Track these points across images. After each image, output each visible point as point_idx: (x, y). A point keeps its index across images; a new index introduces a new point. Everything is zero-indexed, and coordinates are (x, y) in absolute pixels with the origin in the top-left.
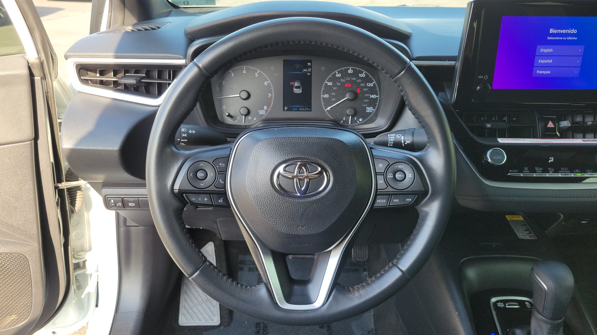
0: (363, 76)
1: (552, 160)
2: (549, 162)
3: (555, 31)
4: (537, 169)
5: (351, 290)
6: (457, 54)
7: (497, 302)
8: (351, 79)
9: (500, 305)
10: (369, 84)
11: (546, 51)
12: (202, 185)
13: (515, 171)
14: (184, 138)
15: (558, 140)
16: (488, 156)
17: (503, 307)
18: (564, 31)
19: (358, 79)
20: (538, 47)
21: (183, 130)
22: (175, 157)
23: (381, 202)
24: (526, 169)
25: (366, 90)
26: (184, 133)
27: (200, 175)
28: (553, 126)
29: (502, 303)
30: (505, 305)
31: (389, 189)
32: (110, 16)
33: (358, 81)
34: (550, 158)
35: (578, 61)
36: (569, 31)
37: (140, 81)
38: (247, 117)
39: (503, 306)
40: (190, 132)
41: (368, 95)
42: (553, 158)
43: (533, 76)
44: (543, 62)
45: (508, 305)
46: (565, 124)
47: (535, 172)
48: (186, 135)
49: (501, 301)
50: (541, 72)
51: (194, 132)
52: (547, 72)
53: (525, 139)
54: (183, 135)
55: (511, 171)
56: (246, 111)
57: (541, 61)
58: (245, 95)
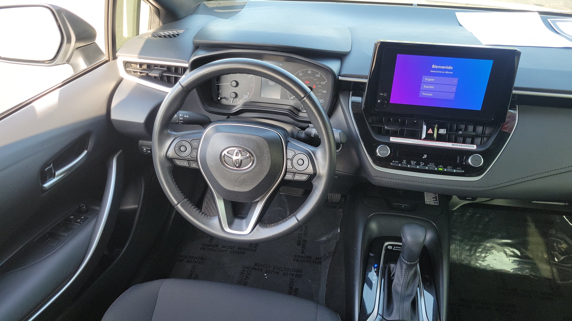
0: (318, 76)
1: (425, 156)
2: (423, 158)
3: (436, 67)
4: (412, 162)
5: (268, 226)
7: (389, 245)
8: (309, 78)
9: (390, 247)
10: (322, 83)
11: (429, 80)
12: (183, 155)
13: (396, 162)
14: (181, 120)
15: (434, 142)
16: (377, 151)
17: (391, 249)
18: (443, 67)
19: (315, 78)
20: (423, 77)
21: (180, 115)
22: (169, 136)
23: (289, 177)
24: (404, 161)
25: (320, 86)
26: (181, 117)
27: (183, 149)
28: (432, 133)
29: (391, 247)
30: (393, 248)
31: (294, 169)
32: (150, 18)
33: (314, 80)
34: (425, 155)
35: (454, 89)
36: (447, 68)
37: (162, 74)
39: (392, 248)
40: (185, 116)
41: (321, 90)
42: (426, 155)
43: (419, 97)
44: (427, 87)
45: (395, 248)
46: (442, 131)
47: (410, 164)
48: (182, 119)
49: (391, 245)
50: (425, 94)
51: (188, 116)
52: (430, 95)
53: (411, 140)
54: (181, 119)
55: (393, 161)
56: (234, 95)
57: (426, 87)
58: (234, 84)
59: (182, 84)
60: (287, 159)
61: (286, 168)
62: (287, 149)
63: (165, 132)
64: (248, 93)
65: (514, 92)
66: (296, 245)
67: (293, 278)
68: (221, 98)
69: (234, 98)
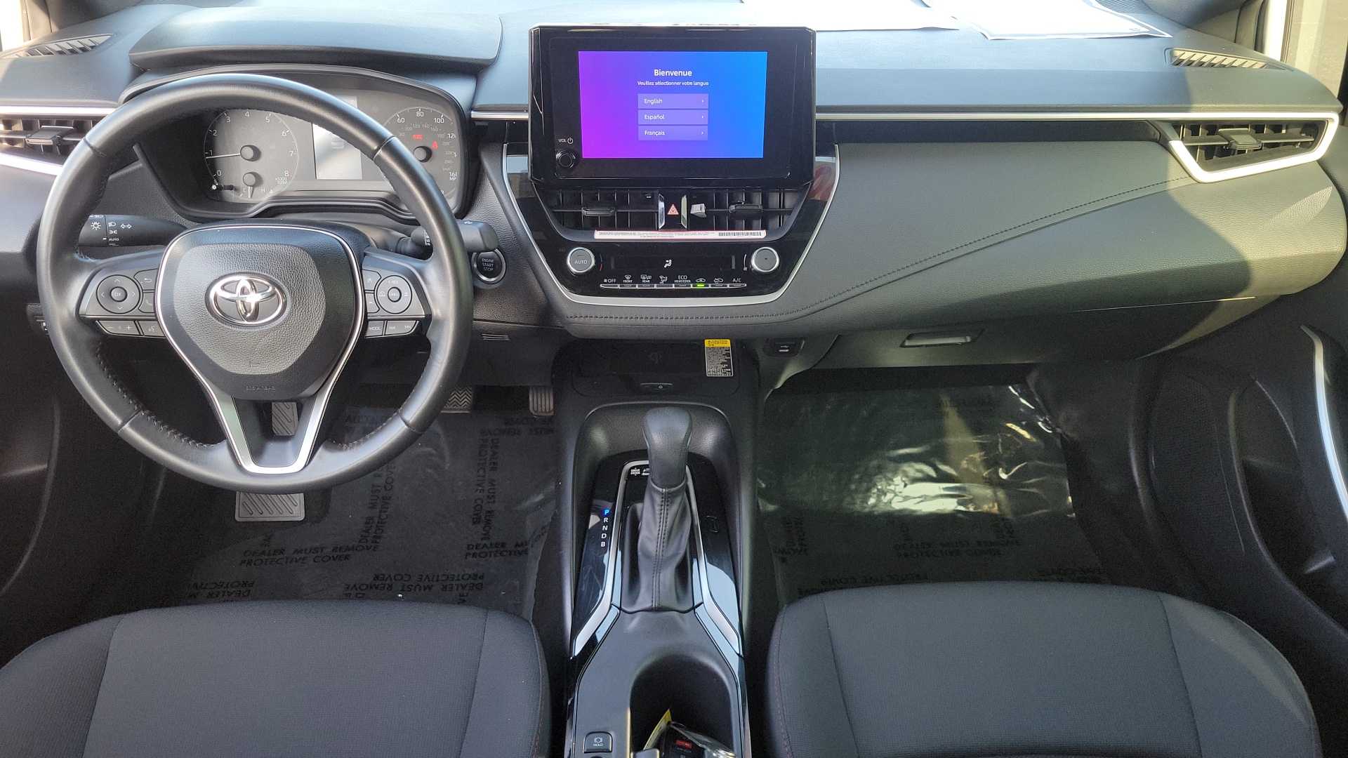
0: (440, 121)
1: (669, 263)
2: (665, 267)
3: (662, 73)
4: (644, 278)
5: (344, 448)
6: (527, 103)
7: (633, 468)
8: (421, 126)
9: (635, 472)
10: (451, 135)
11: (653, 102)
12: (121, 308)
13: (612, 281)
14: (113, 236)
15: (685, 233)
16: (568, 260)
17: (638, 475)
18: (675, 73)
19: (432, 127)
20: (640, 96)
21: (110, 224)
22: (77, 267)
23: (375, 331)
24: (628, 278)
25: (447, 143)
26: (113, 229)
27: (116, 294)
28: (677, 213)
29: (639, 470)
30: (641, 472)
31: (382, 313)
33: (434, 130)
34: (667, 261)
35: (704, 117)
36: (683, 73)
37: (60, 140)
38: (256, 189)
39: (639, 473)
40: (123, 226)
41: (451, 153)
42: (670, 261)
43: (639, 139)
44: (650, 118)
45: (645, 472)
46: (698, 209)
47: (640, 282)
48: (115, 232)
49: (638, 467)
50: (651, 133)
51: (129, 226)
52: (660, 133)
53: (637, 232)
54: (112, 232)
55: (605, 281)
56: (252, 180)
57: (648, 117)
58: (249, 153)
59: (93, 144)
60: (364, 292)
61: (366, 313)
62: (361, 270)
63: (67, 258)
64: (286, 173)
65: (819, 116)
66: (470, 525)
67: (465, 592)
68: (219, 188)
69: (254, 186)
